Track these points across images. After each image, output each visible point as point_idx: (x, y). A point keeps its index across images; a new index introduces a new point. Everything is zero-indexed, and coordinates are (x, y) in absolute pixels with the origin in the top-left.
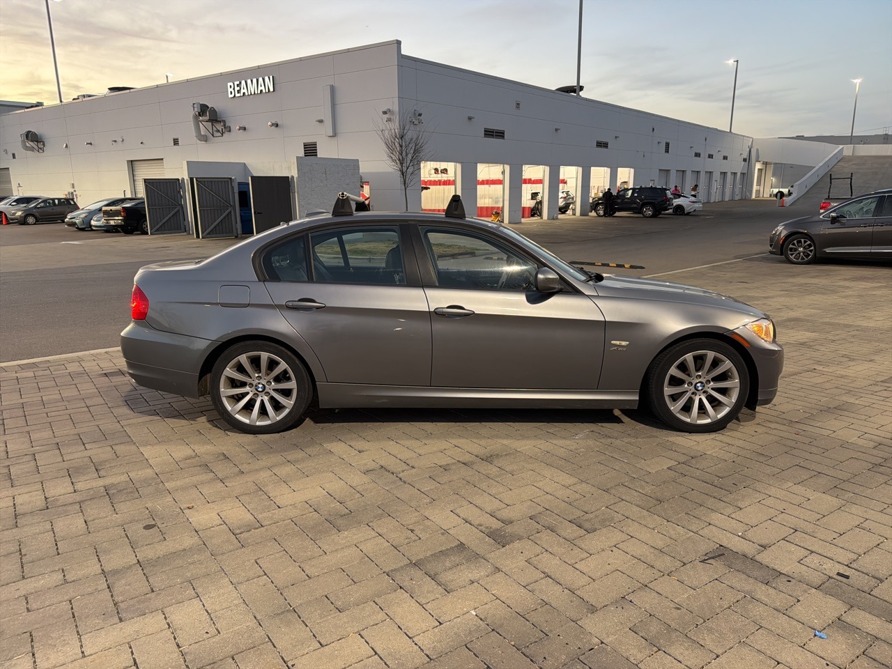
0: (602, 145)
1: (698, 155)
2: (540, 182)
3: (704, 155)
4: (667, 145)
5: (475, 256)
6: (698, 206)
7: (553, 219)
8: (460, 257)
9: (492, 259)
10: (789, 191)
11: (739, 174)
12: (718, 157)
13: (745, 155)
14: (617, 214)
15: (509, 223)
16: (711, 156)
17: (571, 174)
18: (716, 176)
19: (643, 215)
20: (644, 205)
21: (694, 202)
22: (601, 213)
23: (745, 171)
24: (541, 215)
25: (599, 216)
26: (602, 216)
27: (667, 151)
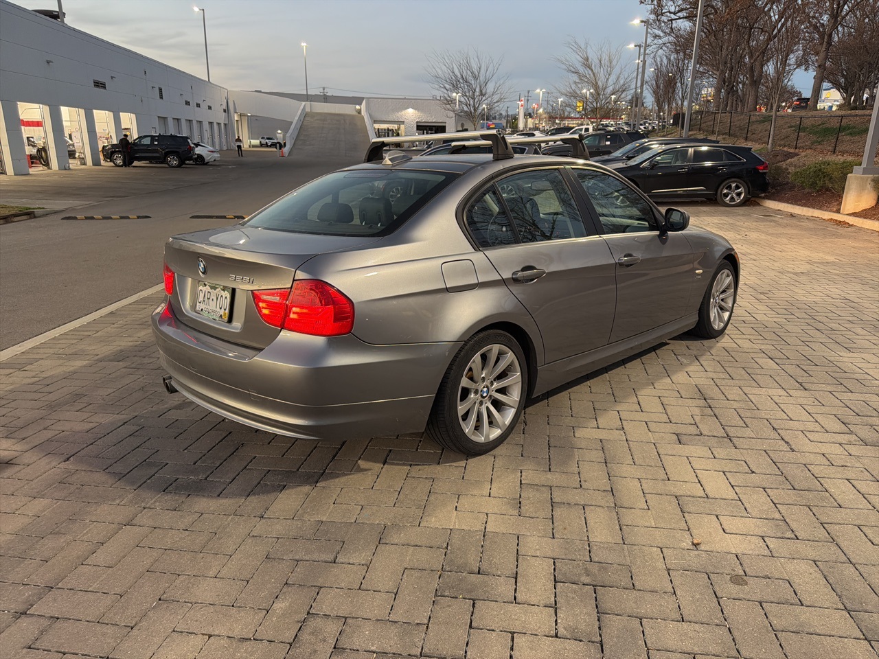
0: (99, 85)
1: (187, 103)
2: (38, 124)
3: (193, 104)
4: (160, 90)
5: (35, 217)
6: (216, 155)
7: (65, 169)
8: (16, 219)
9: (75, 218)
10: (260, 142)
11: (222, 125)
12: (204, 106)
13: (224, 107)
14: (136, 163)
15: (15, 175)
16: (198, 105)
17: (70, 116)
18: (206, 126)
19: (168, 165)
20: (167, 154)
21: (212, 152)
22: (119, 162)
23: (227, 122)
24: (47, 164)
25: (117, 166)
26: (122, 166)
27: (161, 97)
